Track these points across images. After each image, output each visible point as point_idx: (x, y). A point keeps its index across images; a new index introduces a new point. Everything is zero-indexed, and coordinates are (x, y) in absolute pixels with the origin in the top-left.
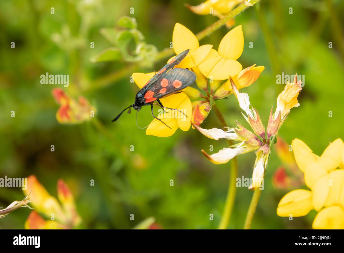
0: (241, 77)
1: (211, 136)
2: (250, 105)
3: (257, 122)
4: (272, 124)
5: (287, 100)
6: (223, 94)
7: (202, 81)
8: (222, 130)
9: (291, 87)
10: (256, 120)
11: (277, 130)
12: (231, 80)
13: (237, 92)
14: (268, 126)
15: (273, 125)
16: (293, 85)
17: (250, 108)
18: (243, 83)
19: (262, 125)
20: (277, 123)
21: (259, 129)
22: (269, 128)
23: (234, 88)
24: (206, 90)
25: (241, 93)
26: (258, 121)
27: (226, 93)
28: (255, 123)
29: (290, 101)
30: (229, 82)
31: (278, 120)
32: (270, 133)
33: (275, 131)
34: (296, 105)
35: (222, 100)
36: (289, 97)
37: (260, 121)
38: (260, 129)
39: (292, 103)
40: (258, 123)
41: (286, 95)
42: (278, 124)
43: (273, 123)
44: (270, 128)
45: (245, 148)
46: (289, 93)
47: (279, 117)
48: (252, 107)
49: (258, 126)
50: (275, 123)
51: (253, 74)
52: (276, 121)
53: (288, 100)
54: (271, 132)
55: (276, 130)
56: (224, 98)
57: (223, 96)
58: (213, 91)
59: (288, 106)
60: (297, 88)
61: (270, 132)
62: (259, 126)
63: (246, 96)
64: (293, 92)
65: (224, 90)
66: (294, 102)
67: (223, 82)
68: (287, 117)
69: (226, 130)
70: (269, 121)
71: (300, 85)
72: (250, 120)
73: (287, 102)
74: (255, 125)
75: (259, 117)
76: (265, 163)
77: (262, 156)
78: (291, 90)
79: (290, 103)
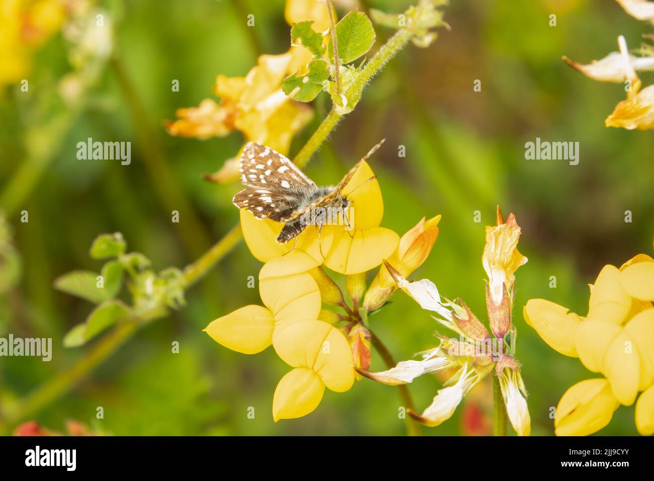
0: (407, 251)
1: (396, 380)
2: (441, 297)
3: (469, 321)
4: (498, 313)
5: (504, 259)
6: (382, 298)
7: (330, 290)
8: (413, 361)
9: (500, 233)
10: (466, 318)
11: (510, 319)
12: (388, 266)
13: (403, 283)
14: (491, 320)
15: (500, 315)
16: (501, 229)
17: (443, 301)
18: (413, 261)
19: (479, 322)
20: (505, 309)
21: (479, 333)
22: (494, 323)
23: (399, 278)
24: (344, 304)
25: (415, 283)
26: (470, 318)
27: (386, 294)
28: (468, 324)
29: (509, 260)
30: (384, 272)
31: (505, 301)
32: (500, 330)
33: (507, 324)
34: (522, 261)
35: (381, 309)
36: (507, 251)
37: (474, 316)
38: (479, 331)
39: (515, 261)
40: (473, 321)
41: (498, 251)
42: (507, 309)
43: (499, 310)
44: (497, 322)
46: (502, 246)
47: (506, 296)
48: (446, 299)
49: (475, 327)
50: (501, 308)
52: (502, 304)
53: (507, 258)
54: (501, 327)
55: (508, 320)
56: (384, 305)
57: (382, 300)
58: (358, 300)
59: (508, 269)
60: (511, 230)
61: (499, 328)
62: (477, 327)
63: (428, 284)
64: (508, 240)
65: (382, 289)
66: (517, 257)
67: (370, 277)
68: (514, 289)
69: (420, 358)
70: (489, 310)
71: (514, 221)
72: (457, 323)
73: (505, 262)
74: (468, 327)
75: (470, 311)
76: (521, 388)
77: (508, 378)
78: (503, 239)
79: (510, 262)
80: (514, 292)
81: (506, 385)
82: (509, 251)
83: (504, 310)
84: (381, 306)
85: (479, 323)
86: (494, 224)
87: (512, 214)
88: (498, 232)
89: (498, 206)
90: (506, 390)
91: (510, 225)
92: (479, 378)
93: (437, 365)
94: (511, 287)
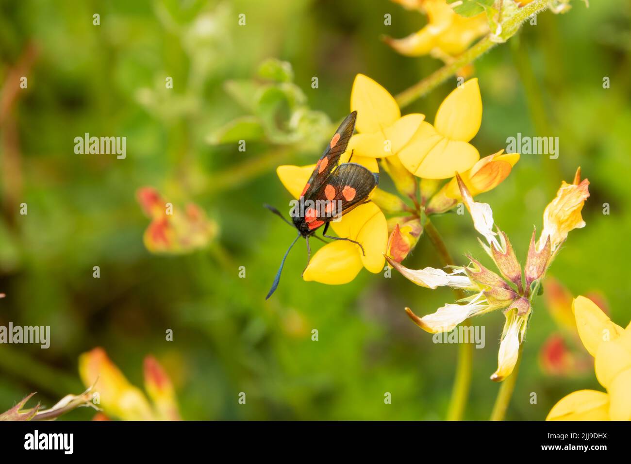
0: (476, 174)
1: (422, 281)
2: (493, 225)
3: (506, 256)
4: (535, 259)
5: (561, 216)
6: (445, 205)
7: (405, 180)
8: (442, 271)
9: (570, 192)
10: (505, 253)
11: (543, 270)
12: (459, 178)
13: (469, 200)
14: (528, 263)
15: (536, 262)
16: (572, 188)
17: (494, 230)
18: (480, 184)
20: (543, 258)
21: (510, 269)
22: (529, 267)
23: (465, 194)
24: (413, 197)
25: (477, 203)
26: (508, 253)
27: (449, 203)
28: (503, 258)
29: (566, 218)
30: (454, 183)
31: (545, 252)
32: (531, 276)
34: (579, 225)
36: (567, 209)
37: (513, 254)
38: (512, 269)
39: (572, 221)
40: (509, 257)
41: (560, 207)
42: (545, 260)
43: (537, 257)
44: (531, 267)
45: (485, 303)
46: (565, 203)
47: (547, 248)
48: (498, 229)
49: (509, 263)
50: (540, 257)
51: (498, 168)
52: (541, 253)
53: (564, 216)
54: (533, 274)
55: (542, 270)
56: (447, 212)
57: (445, 208)
58: (426, 199)
59: (563, 226)
60: (580, 194)
62: (511, 263)
63: (487, 209)
64: (573, 201)
65: (446, 197)
66: (575, 219)
67: (443, 183)
68: (561, 246)
69: (449, 271)
70: (529, 254)
71: (586, 187)
72: (493, 253)
73: (561, 219)
74: (503, 261)
75: (510, 247)
76: (521, 332)
77: (516, 318)
78: (570, 198)
79: (567, 220)
80: (560, 248)
81: (511, 324)
82: (569, 210)
83: (541, 259)
84: (443, 212)
85: (515, 261)
86: (570, 182)
87: (587, 179)
88: (569, 190)
89: (579, 168)
90: (508, 328)
91: (581, 188)
92: (489, 308)
93: (463, 283)
94: (560, 243)
